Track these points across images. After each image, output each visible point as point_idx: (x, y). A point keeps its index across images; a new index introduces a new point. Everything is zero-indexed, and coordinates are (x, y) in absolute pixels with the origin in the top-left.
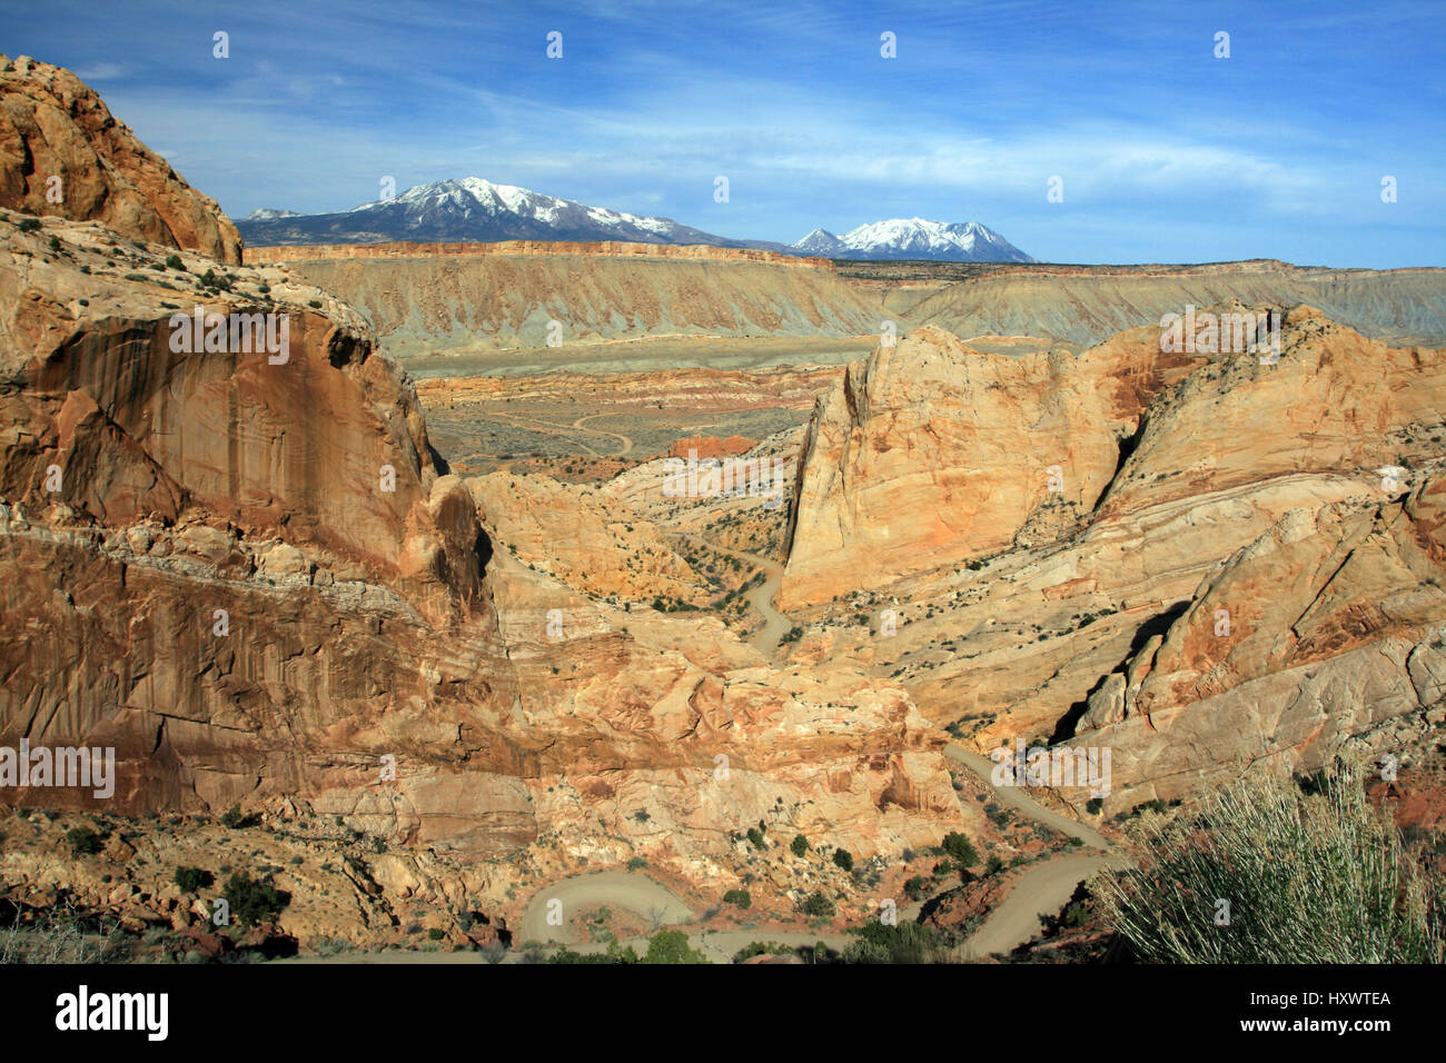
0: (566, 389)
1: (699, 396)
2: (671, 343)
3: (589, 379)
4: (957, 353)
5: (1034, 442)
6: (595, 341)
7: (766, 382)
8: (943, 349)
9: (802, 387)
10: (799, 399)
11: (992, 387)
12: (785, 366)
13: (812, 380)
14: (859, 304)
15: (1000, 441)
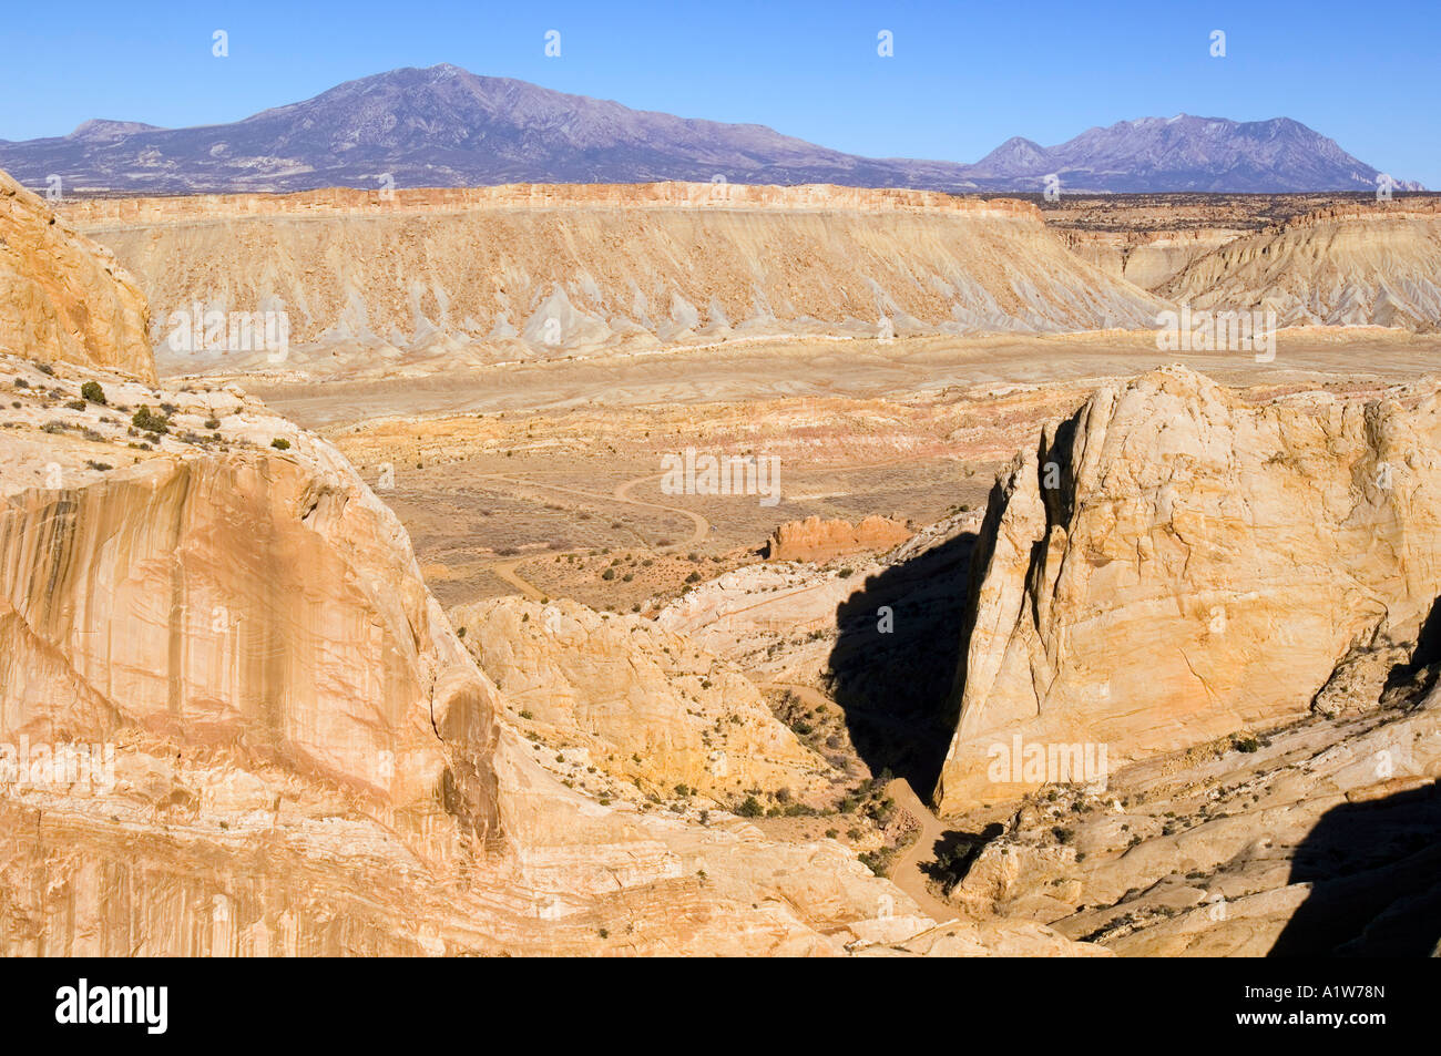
0: (602, 433)
1: (817, 442)
2: (773, 350)
3: (640, 417)
4: (1216, 408)
5: (1344, 547)
6: (646, 345)
7: (924, 416)
8: (1194, 404)
9: (985, 425)
10: (981, 443)
11: (1272, 461)
12: (956, 389)
13: (1002, 411)
14: (1083, 275)
15: (1289, 547)
